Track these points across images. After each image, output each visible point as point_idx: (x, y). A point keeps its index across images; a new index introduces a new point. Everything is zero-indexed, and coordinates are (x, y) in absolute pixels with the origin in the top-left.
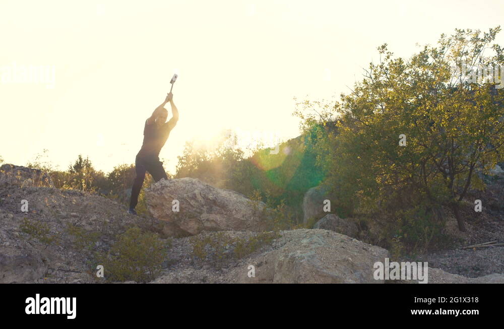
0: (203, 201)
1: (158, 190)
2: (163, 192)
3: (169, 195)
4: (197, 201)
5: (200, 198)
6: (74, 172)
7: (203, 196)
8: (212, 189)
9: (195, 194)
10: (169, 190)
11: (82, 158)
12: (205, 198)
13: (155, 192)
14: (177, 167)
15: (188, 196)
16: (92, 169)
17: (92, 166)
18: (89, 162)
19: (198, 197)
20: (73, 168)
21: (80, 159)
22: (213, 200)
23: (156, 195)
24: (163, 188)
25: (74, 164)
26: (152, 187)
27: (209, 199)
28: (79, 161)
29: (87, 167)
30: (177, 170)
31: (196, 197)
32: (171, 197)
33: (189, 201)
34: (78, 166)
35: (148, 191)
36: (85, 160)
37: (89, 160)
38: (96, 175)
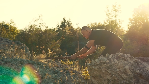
0: (131, 75)
1: (97, 65)
2: (101, 67)
3: (105, 69)
4: (127, 75)
5: (129, 72)
6: (60, 29)
7: (132, 71)
8: (139, 64)
9: (125, 69)
10: (105, 65)
11: (66, 20)
12: (133, 72)
13: (95, 66)
14: (128, 26)
15: (120, 70)
16: (72, 27)
17: (72, 26)
18: (70, 23)
19: (128, 71)
20: (60, 26)
21: (64, 20)
22: (140, 74)
23: (96, 69)
24: (101, 64)
25: (60, 24)
26: (93, 63)
27: (137, 73)
28: (63, 22)
29: (68, 26)
30: (129, 28)
31: (126, 71)
32: (107, 71)
33: (121, 74)
34: (63, 25)
35: (90, 65)
36: (67, 21)
37: (70, 21)
38: (75, 31)
